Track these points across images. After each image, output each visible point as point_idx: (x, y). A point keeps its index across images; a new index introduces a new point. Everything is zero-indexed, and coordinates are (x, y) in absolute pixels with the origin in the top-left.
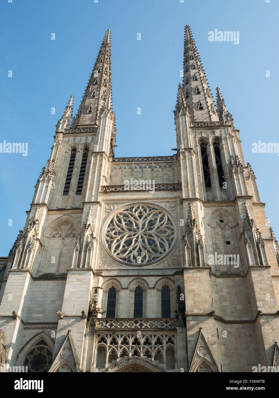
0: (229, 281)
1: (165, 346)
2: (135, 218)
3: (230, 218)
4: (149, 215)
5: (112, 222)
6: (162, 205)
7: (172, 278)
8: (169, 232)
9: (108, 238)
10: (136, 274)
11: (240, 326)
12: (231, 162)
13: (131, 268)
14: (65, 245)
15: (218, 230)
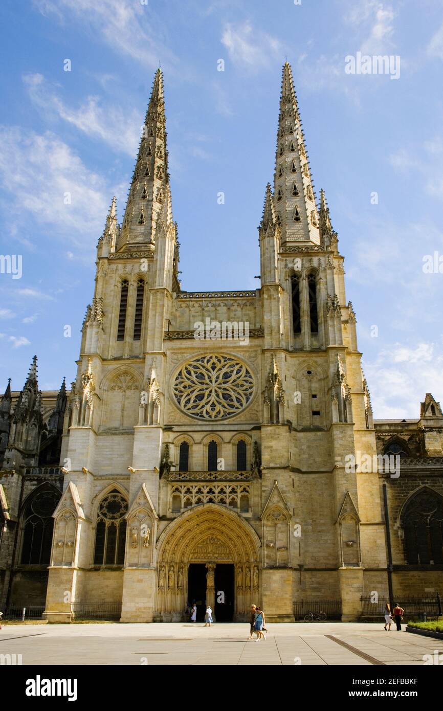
0: (310, 435)
1: (240, 495)
2: (207, 370)
3: (319, 369)
4: (224, 366)
5: (180, 374)
6: (240, 355)
7: (249, 433)
8: (247, 385)
9: (177, 392)
10: (210, 429)
11: (317, 475)
12: (327, 303)
13: (204, 423)
14: (128, 398)
15: (305, 382)
